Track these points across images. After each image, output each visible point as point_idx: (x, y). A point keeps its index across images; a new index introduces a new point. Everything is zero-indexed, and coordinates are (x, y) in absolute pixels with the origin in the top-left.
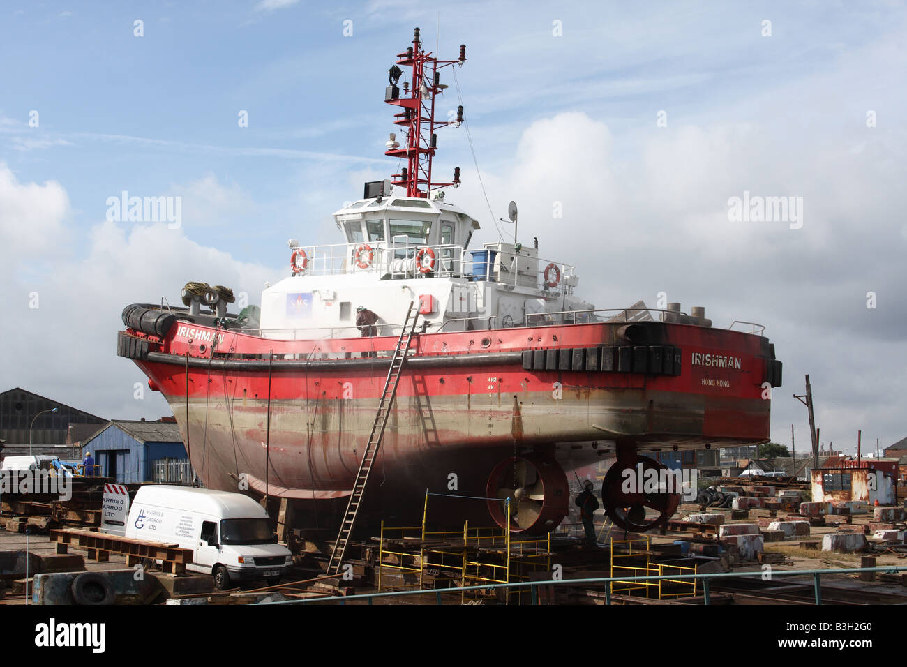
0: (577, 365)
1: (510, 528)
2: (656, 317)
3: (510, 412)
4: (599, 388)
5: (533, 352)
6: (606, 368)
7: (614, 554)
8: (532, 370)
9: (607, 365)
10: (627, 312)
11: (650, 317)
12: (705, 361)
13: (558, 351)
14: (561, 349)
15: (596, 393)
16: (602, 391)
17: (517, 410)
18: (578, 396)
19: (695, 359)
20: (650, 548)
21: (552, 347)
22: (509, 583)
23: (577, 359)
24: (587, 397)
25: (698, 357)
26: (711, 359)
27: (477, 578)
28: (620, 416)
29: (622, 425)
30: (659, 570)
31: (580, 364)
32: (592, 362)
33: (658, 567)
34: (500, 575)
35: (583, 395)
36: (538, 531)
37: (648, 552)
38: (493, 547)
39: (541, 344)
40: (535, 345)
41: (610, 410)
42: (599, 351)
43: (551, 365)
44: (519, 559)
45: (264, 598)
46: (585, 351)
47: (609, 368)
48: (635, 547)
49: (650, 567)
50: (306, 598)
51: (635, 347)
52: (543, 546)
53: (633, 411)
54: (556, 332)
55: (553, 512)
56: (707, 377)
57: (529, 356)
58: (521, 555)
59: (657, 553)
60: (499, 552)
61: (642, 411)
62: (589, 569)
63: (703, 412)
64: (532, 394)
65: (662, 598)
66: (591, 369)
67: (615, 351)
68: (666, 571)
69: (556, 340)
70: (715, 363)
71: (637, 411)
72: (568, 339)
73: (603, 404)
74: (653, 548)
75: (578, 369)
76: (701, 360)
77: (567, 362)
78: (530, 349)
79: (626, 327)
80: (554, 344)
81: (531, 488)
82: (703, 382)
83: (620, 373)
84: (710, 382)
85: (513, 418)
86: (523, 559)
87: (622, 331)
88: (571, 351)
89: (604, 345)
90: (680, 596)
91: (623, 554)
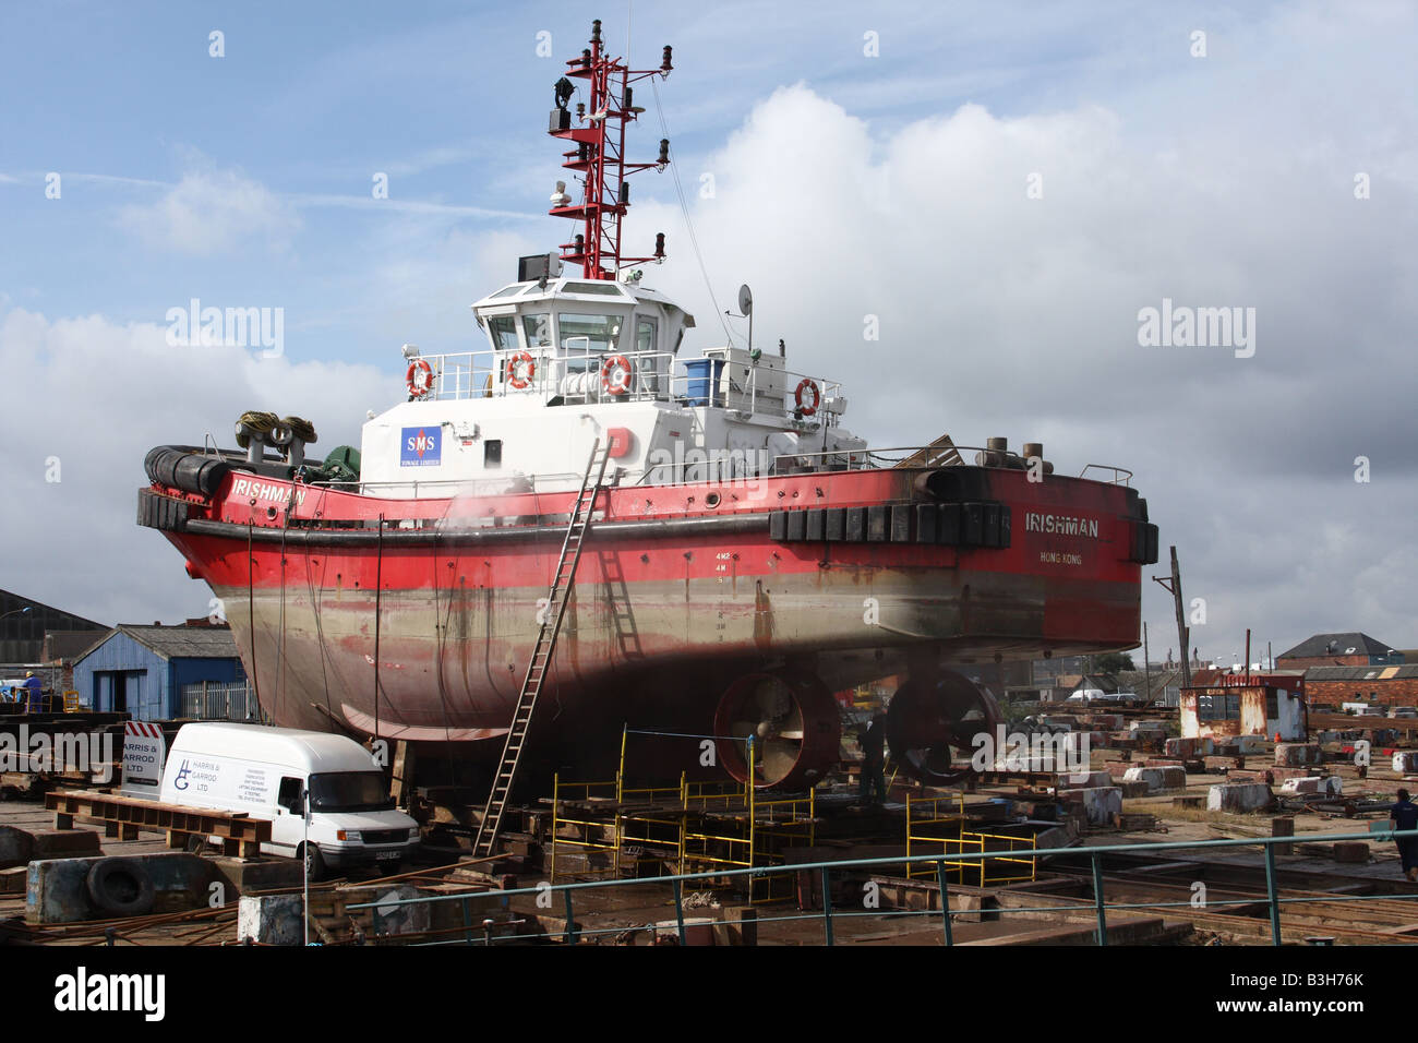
0: (854, 533)
1: (755, 784)
3: (752, 606)
4: (888, 568)
5: (786, 514)
6: (898, 536)
7: (911, 820)
8: (785, 542)
9: (900, 532)
10: (925, 453)
11: (959, 459)
12: (1046, 526)
13: (824, 512)
14: (829, 508)
15: (882, 576)
16: (892, 573)
17: (763, 602)
18: (856, 580)
19: (1031, 521)
20: (964, 809)
21: (813, 506)
22: (754, 866)
23: (853, 522)
24: (869, 581)
25: (1035, 519)
26: (1054, 521)
27: (705, 859)
28: (919, 610)
29: (923, 624)
30: (981, 842)
31: (859, 531)
32: (877, 528)
33: (979, 838)
34: (740, 852)
35: (863, 579)
36: (795, 784)
37: (962, 815)
38: (728, 811)
39: (798, 501)
40: (788, 502)
41: (905, 600)
42: (888, 512)
43: (813, 534)
44: (768, 829)
45: (387, 893)
46: (865, 511)
47: (903, 537)
48: (942, 808)
49: (965, 837)
50: (451, 893)
51: (942, 505)
52: (804, 808)
53: (939, 602)
54: (821, 482)
55: (819, 758)
56: (1049, 550)
57: (781, 520)
58: (771, 823)
59: (976, 817)
60: (737, 818)
61: (954, 602)
62: (873, 842)
63: (1042, 603)
64: (784, 578)
65: (986, 885)
66: (875, 538)
67: (911, 510)
68: (991, 845)
69: (821, 495)
70: (1060, 528)
71: (945, 603)
72: (839, 493)
73: (893, 593)
74: (969, 808)
75: (855, 538)
76: (1039, 524)
77: (838, 529)
78: (782, 509)
79: (926, 475)
80: (818, 501)
81: (787, 722)
82: (1043, 556)
83: (920, 543)
84: (1053, 557)
85: (757, 616)
86: (775, 828)
87: (921, 480)
88: (844, 511)
89: (894, 502)
90: (1012, 882)
91: (925, 818)
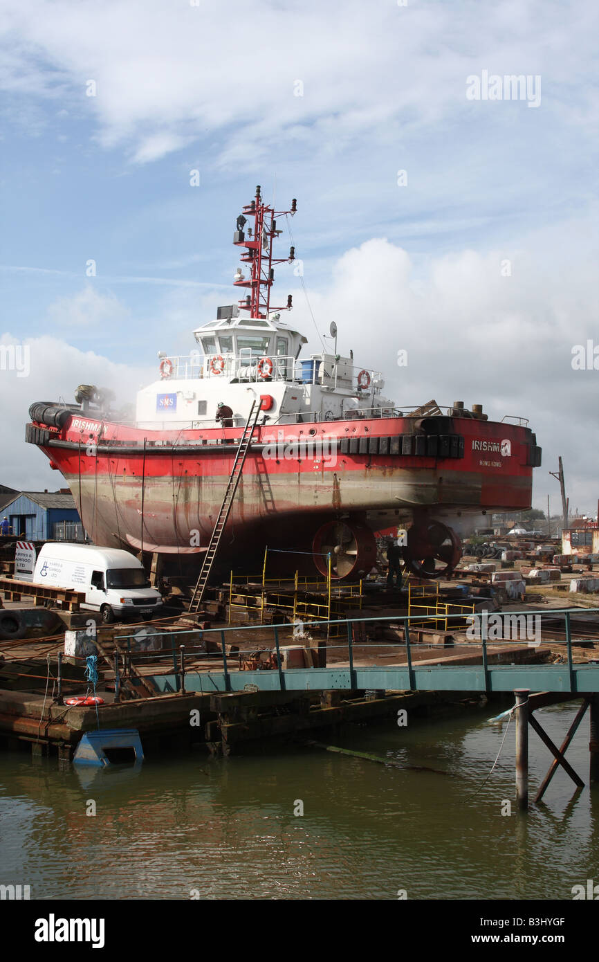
0: (384, 450)
1: (331, 577)
2: (445, 412)
3: (331, 486)
4: (401, 468)
5: (349, 440)
6: (406, 452)
7: (411, 596)
8: (349, 454)
9: (407, 449)
10: (423, 409)
11: (440, 412)
12: (483, 447)
13: (368, 439)
15: (398, 472)
16: (403, 471)
17: (336, 485)
18: (384, 474)
19: (475, 445)
20: (439, 591)
21: (363, 436)
22: (330, 620)
23: (383, 444)
24: (391, 474)
25: (477, 444)
26: (487, 445)
27: (305, 615)
28: (416, 490)
29: (418, 496)
30: (446, 608)
31: (386, 449)
32: (395, 447)
33: (445, 606)
34: (323, 612)
35: (388, 473)
36: (352, 578)
37: (437, 594)
38: (317, 591)
39: (355, 433)
40: (351, 434)
41: (409, 485)
42: (401, 439)
43: (363, 450)
44: (337, 600)
45: (140, 631)
46: (389, 439)
47: (408, 453)
48: (428, 590)
49: (439, 606)
50: (173, 631)
51: (429, 436)
52: (357, 590)
53: (427, 486)
54: (367, 424)
55: (365, 564)
56: (484, 459)
57: (346, 443)
58: (339, 597)
59: (444, 595)
60: (322, 595)
61: (434, 486)
62: (392, 607)
63: (480, 486)
64: (348, 473)
65: (448, 630)
66: (394, 453)
67: (413, 439)
68: (451, 610)
69: (367, 430)
70: (490, 448)
71: (430, 486)
72: (377, 429)
73: (404, 480)
74: (442, 591)
75: (384, 453)
76: (479, 447)
77: (375, 448)
78: (347, 437)
79: (421, 420)
80: (365, 433)
81: (348, 546)
82: (481, 463)
83: (417, 456)
84: (486, 463)
85: (334, 492)
86: (341, 600)
87: (418, 423)
88: (379, 439)
89: (404, 435)
90: (461, 628)
91: (417, 596)
